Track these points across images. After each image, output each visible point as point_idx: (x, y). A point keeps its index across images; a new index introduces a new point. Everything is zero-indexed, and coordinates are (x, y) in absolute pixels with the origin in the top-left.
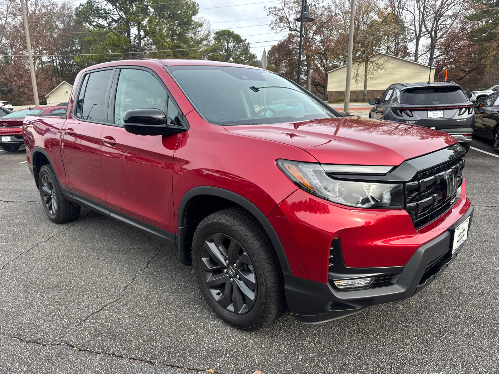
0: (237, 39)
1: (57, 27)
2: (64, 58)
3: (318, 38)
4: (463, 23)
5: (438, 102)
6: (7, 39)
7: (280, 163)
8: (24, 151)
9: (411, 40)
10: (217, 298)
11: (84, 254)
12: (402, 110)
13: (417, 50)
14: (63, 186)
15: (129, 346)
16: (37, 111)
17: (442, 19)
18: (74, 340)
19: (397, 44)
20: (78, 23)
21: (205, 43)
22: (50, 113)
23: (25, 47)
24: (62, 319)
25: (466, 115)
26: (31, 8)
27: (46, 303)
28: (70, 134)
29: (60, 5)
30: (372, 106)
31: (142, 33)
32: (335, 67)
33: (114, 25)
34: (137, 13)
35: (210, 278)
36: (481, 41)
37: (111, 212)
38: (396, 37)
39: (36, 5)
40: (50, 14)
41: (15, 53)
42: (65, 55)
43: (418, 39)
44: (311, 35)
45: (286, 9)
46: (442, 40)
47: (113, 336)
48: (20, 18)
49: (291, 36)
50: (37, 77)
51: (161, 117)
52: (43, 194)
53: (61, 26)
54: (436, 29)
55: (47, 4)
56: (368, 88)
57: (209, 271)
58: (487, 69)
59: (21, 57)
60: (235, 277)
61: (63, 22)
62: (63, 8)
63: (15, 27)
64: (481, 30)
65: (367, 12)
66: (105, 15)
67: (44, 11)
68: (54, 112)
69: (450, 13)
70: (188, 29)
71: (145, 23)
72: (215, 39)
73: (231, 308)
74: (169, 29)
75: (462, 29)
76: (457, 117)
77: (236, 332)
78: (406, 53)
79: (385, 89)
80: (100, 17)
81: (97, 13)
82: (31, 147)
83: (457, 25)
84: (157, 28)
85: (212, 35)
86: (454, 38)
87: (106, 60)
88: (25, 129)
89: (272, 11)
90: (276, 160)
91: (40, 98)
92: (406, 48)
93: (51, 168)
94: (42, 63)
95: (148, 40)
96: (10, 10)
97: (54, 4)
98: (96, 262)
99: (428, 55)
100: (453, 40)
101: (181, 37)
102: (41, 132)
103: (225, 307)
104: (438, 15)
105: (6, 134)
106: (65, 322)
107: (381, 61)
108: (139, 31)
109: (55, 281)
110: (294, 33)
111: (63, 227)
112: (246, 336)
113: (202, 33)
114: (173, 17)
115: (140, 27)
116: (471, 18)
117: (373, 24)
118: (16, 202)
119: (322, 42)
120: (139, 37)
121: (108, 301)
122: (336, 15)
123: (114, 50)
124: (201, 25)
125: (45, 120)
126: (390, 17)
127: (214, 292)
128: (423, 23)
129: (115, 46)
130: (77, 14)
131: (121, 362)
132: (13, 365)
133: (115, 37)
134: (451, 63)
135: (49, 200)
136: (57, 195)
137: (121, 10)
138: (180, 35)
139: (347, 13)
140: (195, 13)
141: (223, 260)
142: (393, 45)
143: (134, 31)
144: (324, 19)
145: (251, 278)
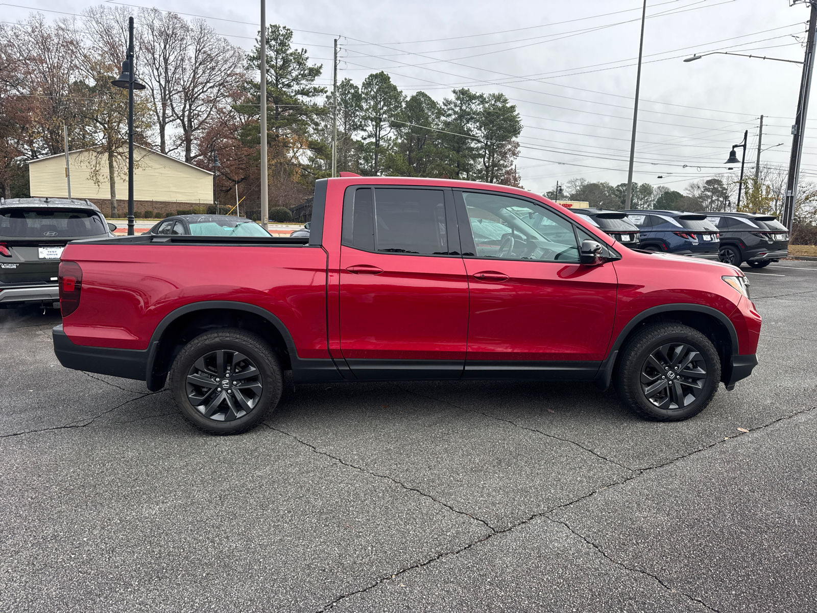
5: (54, 234)
9: (151, 126)
10: (657, 404)
13: (163, 142)
37: (466, 365)
43: (162, 125)
46: (201, 132)
54: (189, 114)
57: (649, 382)
60: (675, 379)
73: (673, 406)
78: (146, 145)
92: (145, 136)
99: (182, 150)
103: (668, 408)
104: (189, 97)
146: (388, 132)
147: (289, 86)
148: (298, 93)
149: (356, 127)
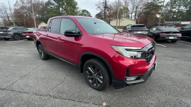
0: (88, 12)
1: (40, 7)
2: (42, 16)
3: (108, 12)
4: (143, 10)
6: (27, 10)
7: (111, 46)
8: (33, 40)
9: (130, 14)
10: (91, 82)
11: (52, 69)
12: (131, 31)
13: (132, 16)
14: (45, 50)
15: (67, 96)
16: (36, 30)
17: (138, 9)
18: (52, 94)
19: (127, 14)
20: (46, 6)
21: (79, 13)
22: (39, 30)
23: (32, 12)
24: (48, 88)
25: (146, 33)
26: (33, 2)
27: (42, 83)
28: (47, 36)
29: (41, 1)
30: (123, 30)
31: (63, 10)
32: (112, 20)
33: (56, 7)
34: (62, 4)
35: (89, 77)
36: (147, 15)
37: (59, 57)
38: (127, 13)
39: (34, 1)
40: (38, 4)
41: (29, 14)
42: (42, 15)
43: (132, 13)
44: (106, 12)
45: (100, 5)
46: (138, 14)
47: (63, 93)
48: (30, 4)
49: (101, 12)
50: (36, 20)
51: (74, 32)
52: (39, 52)
53: (41, 7)
54: (136, 11)
55: (37, 1)
56: (120, 25)
57: (89, 75)
58: (148, 21)
59: (31, 15)
60: (96, 77)
61: (42, 6)
62: (42, 2)
63: (29, 7)
64: (147, 12)
65: (120, 6)
66: (53, 4)
67: (37, 3)
68: (41, 30)
69: (140, 7)
70: (75, 9)
71: (64, 7)
72: (82, 12)
73: (95, 85)
74: (70, 9)
75: (142, 11)
76: (144, 33)
77: (97, 91)
78: (129, 17)
79: (126, 26)
80: (52, 5)
81: (51, 4)
82: (36, 39)
83: (141, 10)
84: (67, 9)
85: (81, 11)
86: (141, 13)
87: (54, 17)
88: (33, 34)
89: (96, 5)
90: (111, 45)
91: (37, 26)
92: (129, 16)
93: (41, 45)
94: (36, 17)
95: (65, 11)
96: (27, 2)
97: (39, 1)
98: (55, 71)
99: (134, 17)
100: (140, 14)
101: (73, 11)
102: (38, 36)
103: (93, 85)
104: (137, 8)
105: (28, 35)
106: (49, 89)
107: (123, 19)
108: (62, 9)
109: (44, 76)
110: (102, 11)
111: (45, 61)
112: (100, 92)
113: (78, 10)
114: (71, 6)
115: (62, 8)
116: (144, 9)
117: (121, 9)
118: (32, 54)
119: (109, 13)
120: (62, 11)
121: (60, 83)
122: (112, 7)
123: (56, 14)
124: (78, 8)
125: (39, 32)
126: (126, 8)
127: (90, 80)
128: (133, 9)
129: (56, 13)
130: (46, 4)
131: (66, 101)
132: (35, 102)
133: (56, 10)
134: (139, 20)
135: (41, 54)
136: (43, 52)
137: (57, 3)
138: (73, 10)
139: (115, 6)
140: (77, 5)
141: (93, 72)
142: (126, 15)
143: (61, 9)
144: (109, 7)
145: (102, 77)
146: (182, 8)
147: (156, 2)
148: (158, 3)
149: (173, 8)
